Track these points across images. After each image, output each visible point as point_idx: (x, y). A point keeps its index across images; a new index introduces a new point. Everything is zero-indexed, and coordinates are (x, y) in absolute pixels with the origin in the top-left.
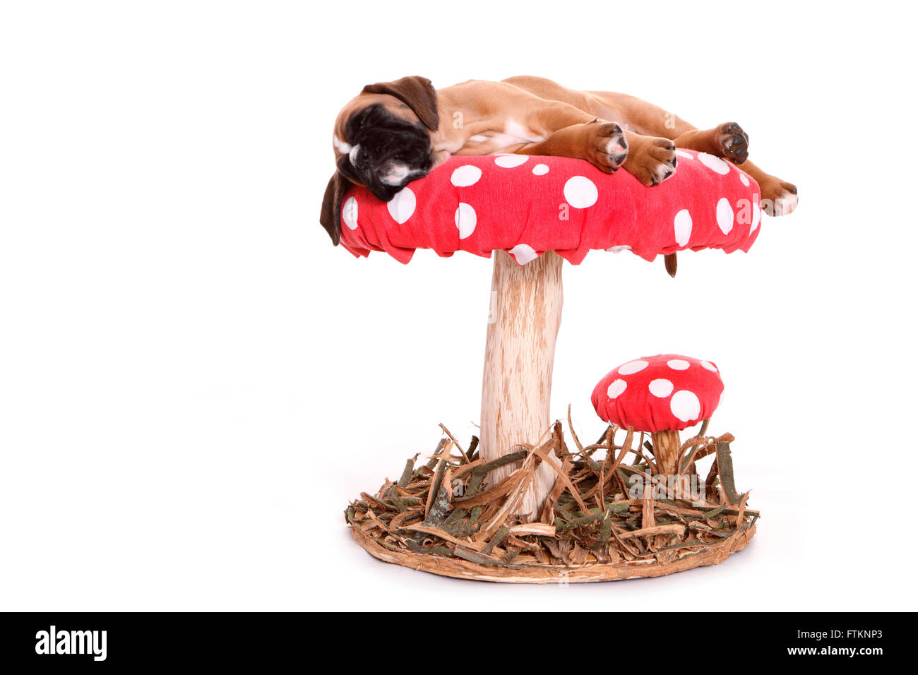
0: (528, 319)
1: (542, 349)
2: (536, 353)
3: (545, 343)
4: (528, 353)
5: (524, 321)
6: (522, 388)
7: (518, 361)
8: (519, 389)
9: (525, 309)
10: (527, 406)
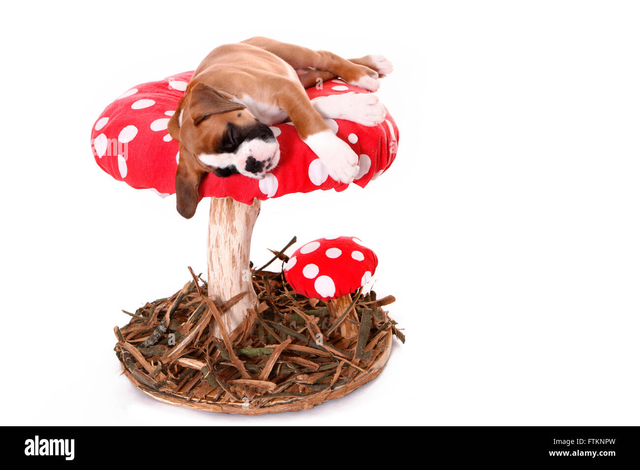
0: (223, 214)
1: (233, 234)
2: (228, 236)
3: (236, 230)
4: (223, 236)
5: (220, 214)
6: (219, 259)
7: (217, 241)
8: (218, 259)
9: (221, 206)
10: (222, 271)
